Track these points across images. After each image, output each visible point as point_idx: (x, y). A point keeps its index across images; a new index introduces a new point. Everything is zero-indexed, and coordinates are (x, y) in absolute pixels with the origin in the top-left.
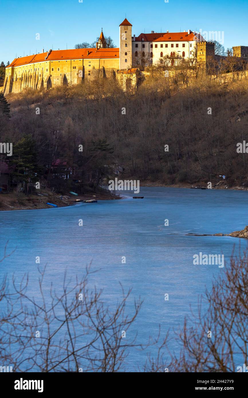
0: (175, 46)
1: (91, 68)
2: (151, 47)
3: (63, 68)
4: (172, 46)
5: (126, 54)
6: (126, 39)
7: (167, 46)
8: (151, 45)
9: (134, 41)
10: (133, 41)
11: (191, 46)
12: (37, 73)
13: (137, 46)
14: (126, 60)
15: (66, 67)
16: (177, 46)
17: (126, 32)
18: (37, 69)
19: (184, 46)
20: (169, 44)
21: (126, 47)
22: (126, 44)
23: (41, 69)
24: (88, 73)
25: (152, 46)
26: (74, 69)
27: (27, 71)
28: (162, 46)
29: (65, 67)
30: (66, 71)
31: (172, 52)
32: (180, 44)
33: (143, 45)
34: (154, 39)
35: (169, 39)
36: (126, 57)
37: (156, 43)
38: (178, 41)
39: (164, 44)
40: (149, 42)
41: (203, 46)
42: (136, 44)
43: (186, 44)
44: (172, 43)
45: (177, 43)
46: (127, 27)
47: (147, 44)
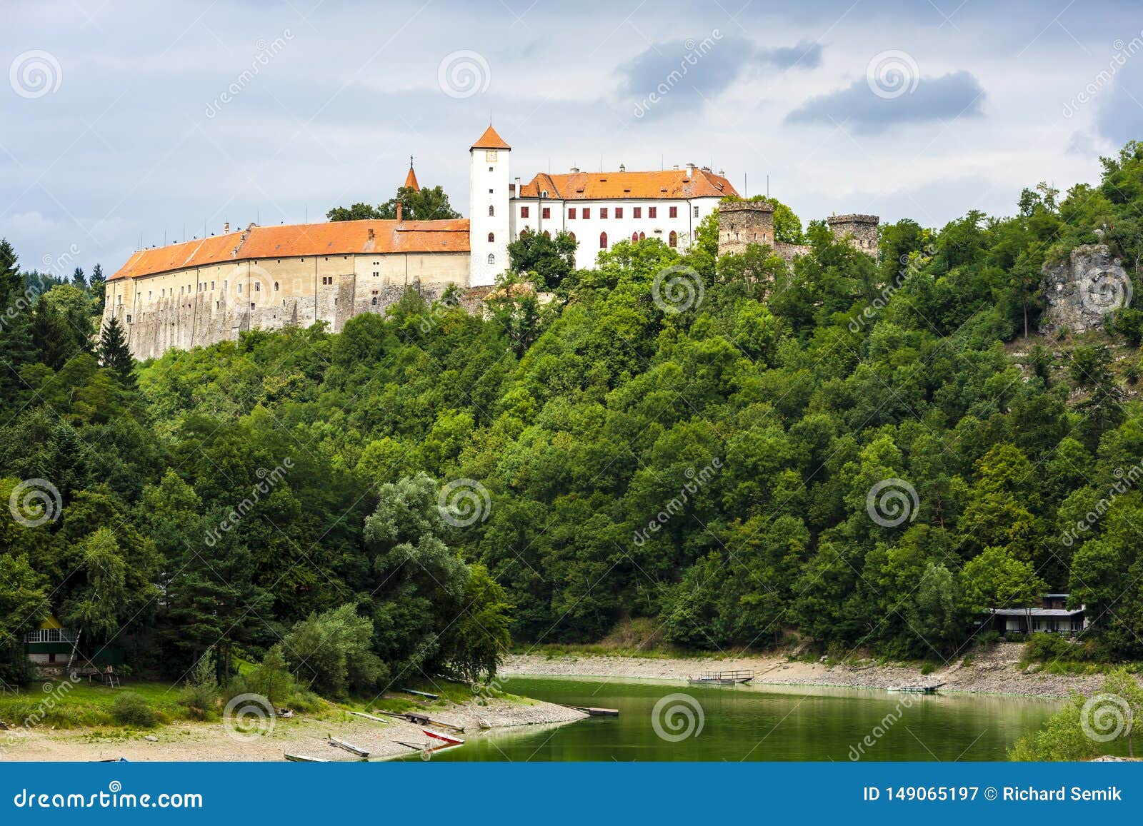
0: (645, 212)
1: (378, 283)
2: (570, 218)
3: (290, 281)
4: (637, 213)
5: (491, 238)
6: (491, 191)
7: (619, 214)
8: (570, 210)
9: (518, 199)
10: (513, 199)
11: (696, 214)
12: (206, 299)
13: (525, 212)
14: (491, 256)
15: (300, 280)
16: (653, 213)
17: (491, 169)
18: (209, 285)
19: (673, 212)
20: (628, 208)
21: (491, 217)
22: (491, 209)
23: (220, 285)
24: (371, 297)
25: (572, 214)
26: (327, 285)
27: (177, 291)
28: (604, 214)
29: (297, 277)
30: (300, 291)
31: (635, 233)
32: (663, 208)
33: (544, 209)
34: (578, 192)
35: (626, 191)
36: (491, 248)
37: (586, 205)
38: (655, 199)
39: (612, 207)
40: (565, 201)
41: (736, 215)
42: (522, 208)
43: (682, 207)
44: (637, 205)
45: (652, 204)
46: (494, 153)
47: (557, 209)
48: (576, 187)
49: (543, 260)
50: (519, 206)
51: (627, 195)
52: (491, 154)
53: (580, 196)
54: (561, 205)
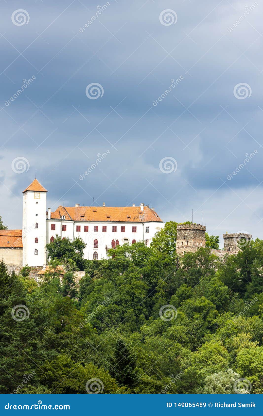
0: (119, 229)
2: (77, 231)
4: (114, 229)
5: (36, 241)
6: (37, 215)
7: (104, 229)
8: (77, 226)
9: (50, 220)
10: (47, 219)
11: (147, 231)
13: (53, 227)
14: (36, 251)
16: (123, 229)
17: (37, 202)
19: (134, 230)
20: (110, 226)
21: (37, 229)
22: (37, 224)
25: (78, 229)
28: (96, 229)
31: (113, 240)
32: (129, 227)
33: (63, 226)
34: (81, 217)
35: (108, 217)
36: (36, 246)
37: (86, 224)
38: (125, 222)
39: (100, 226)
40: (75, 221)
41: (187, 232)
42: (52, 225)
43: (139, 227)
44: (115, 225)
45: (123, 225)
46: (38, 194)
47: (70, 226)
48: (80, 214)
49: (68, 253)
50: (50, 223)
51: (109, 219)
52: (36, 194)
53: (82, 219)
54: (73, 223)
